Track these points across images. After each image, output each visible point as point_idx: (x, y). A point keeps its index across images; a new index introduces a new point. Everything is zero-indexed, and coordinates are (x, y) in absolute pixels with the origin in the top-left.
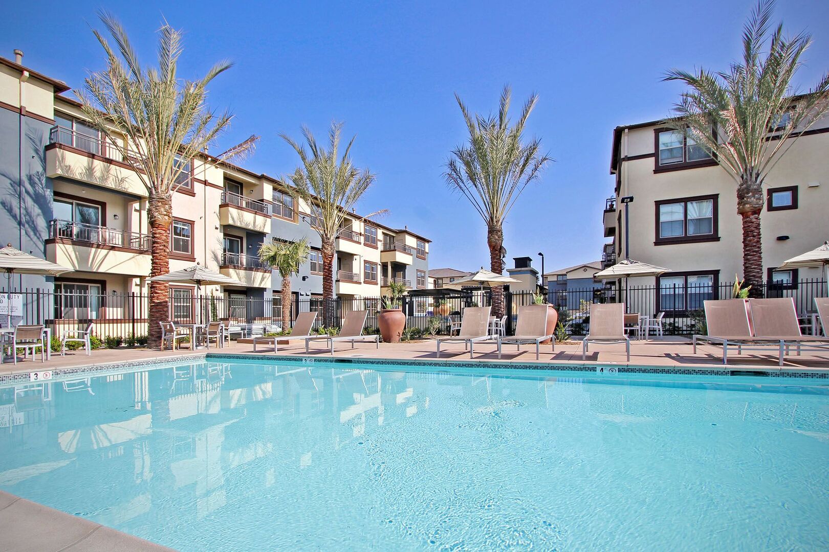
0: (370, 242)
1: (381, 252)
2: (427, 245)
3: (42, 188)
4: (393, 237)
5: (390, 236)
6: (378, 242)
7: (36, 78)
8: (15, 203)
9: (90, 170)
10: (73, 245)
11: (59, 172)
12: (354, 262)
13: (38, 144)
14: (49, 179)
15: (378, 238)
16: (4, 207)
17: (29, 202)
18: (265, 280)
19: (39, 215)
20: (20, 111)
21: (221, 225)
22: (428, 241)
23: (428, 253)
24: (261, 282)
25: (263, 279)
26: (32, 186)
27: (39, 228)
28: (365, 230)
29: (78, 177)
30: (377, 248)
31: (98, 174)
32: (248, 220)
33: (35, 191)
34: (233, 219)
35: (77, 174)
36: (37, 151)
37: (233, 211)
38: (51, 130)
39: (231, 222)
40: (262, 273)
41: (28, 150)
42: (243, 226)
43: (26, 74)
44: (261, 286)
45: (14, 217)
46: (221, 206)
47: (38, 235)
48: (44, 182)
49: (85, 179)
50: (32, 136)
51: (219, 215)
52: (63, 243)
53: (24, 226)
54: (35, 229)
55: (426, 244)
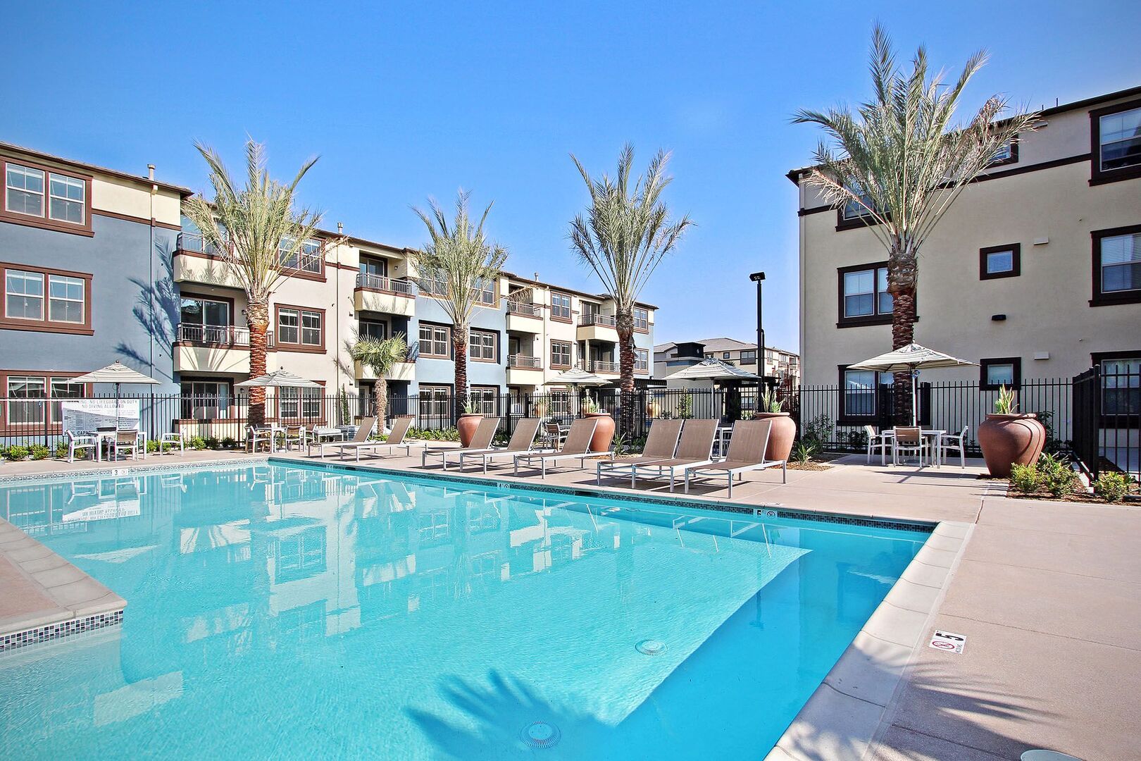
0: (560, 314)
1: (578, 326)
2: (651, 313)
3: (169, 293)
4: (599, 305)
5: (594, 305)
6: (573, 315)
7: (165, 189)
8: (146, 310)
9: (210, 271)
10: (194, 346)
11: (182, 277)
12: (535, 343)
13: (165, 251)
14: (176, 284)
15: (573, 309)
16: (136, 314)
17: (157, 306)
18: (406, 371)
19: (165, 319)
20: (151, 223)
21: (356, 311)
22: (654, 308)
23: (652, 324)
24: (401, 374)
25: (403, 369)
26: (160, 292)
27: (166, 331)
28: (553, 300)
29: (198, 280)
30: (571, 323)
31: (217, 274)
32: (385, 303)
33: (162, 297)
34: (367, 304)
35: (198, 276)
36: (163, 258)
37: (367, 295)
38: (178, 236)
39: (365, 308)
40: (402, 364)
41: (157, 260)
42: (379, 310)
43: (156, 187)
44: (402, 379)
45: (144, 322)
46: (356, 290)
47: (165, 338)
48: (171, 286)
49: (205, 281)
50: (159, 244)
51: (353, 300)
52: (185, 346)
53: (154, 333)
54: (162, 333)
55: (649, 312)
